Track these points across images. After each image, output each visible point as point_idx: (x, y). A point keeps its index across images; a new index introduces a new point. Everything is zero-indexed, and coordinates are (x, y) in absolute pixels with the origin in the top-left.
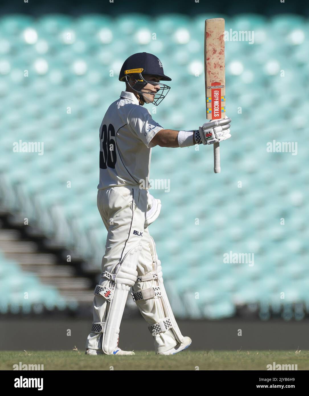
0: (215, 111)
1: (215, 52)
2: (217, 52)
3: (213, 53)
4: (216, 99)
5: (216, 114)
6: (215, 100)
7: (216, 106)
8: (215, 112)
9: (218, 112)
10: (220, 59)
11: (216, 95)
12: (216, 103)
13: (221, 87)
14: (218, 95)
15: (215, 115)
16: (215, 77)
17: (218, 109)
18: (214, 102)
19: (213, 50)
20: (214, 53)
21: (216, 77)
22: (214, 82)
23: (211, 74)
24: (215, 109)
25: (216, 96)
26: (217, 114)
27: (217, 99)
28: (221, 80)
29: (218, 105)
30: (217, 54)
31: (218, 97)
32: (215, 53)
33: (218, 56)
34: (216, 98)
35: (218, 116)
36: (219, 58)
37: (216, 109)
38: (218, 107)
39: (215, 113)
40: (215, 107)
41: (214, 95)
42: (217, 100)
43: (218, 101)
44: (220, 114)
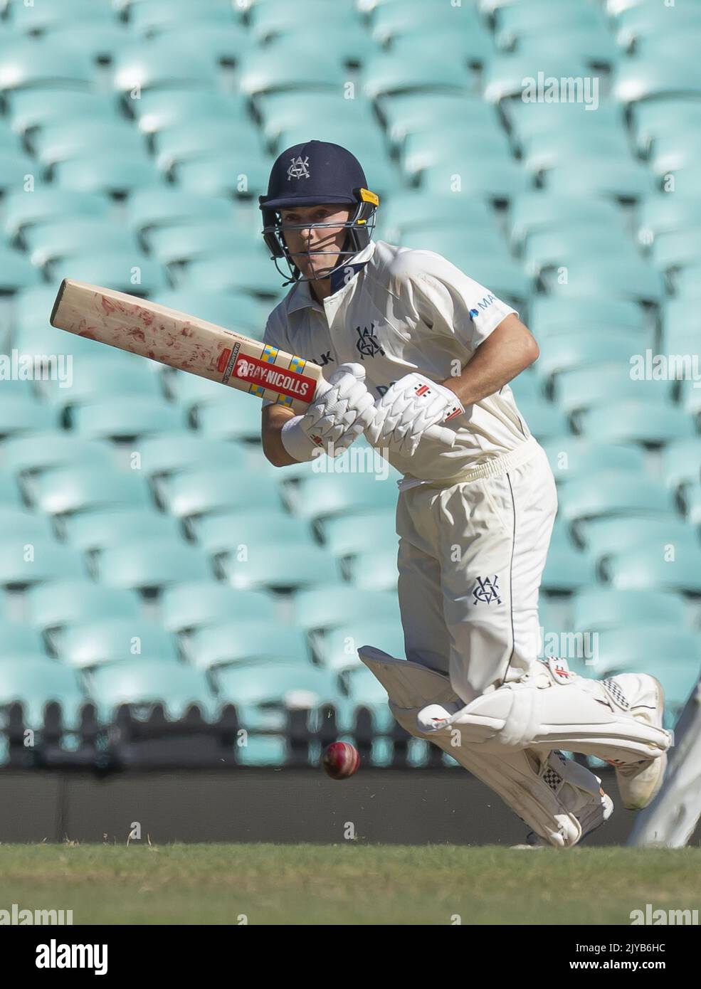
0: (290, 389)
1: (140, 332)
2: (142, 328)
3: (138, 339)
4: (262, 375)
5: (300, 388)
6: (264, 378)
7: (281, 381)
8: (294, 387)
9: (298, 382)
10: (162, 328)
11: (250, 372)
12: (272, 377)
13: (235, 351)
14: (254, 366)
15: (301, 391)
16: (203, 356)
17: (290, 379)
18: (267, 381)
19: (132, 336)
20: (140, 336)
21: (206, 354)
22: (215, 362)
23: (193, 363)
24: (286, 386)
25: (254, 371)
26: (303, 386)
27: (263, 373)
28: (219, 347)
29: (280, 375)
30: (148, 331)
31: (258, 369)
32: (143, 333)
33: (155, 330)
34: (258, 374)
35: (307, 387)
36: (158, 328)
37: (289, 383)
38: (283, 378)
39: (296, 391)
40: (281, 383)
41: (251, 375)
42: (267, 373)
43: (270, 371)
44: (304, 379)
